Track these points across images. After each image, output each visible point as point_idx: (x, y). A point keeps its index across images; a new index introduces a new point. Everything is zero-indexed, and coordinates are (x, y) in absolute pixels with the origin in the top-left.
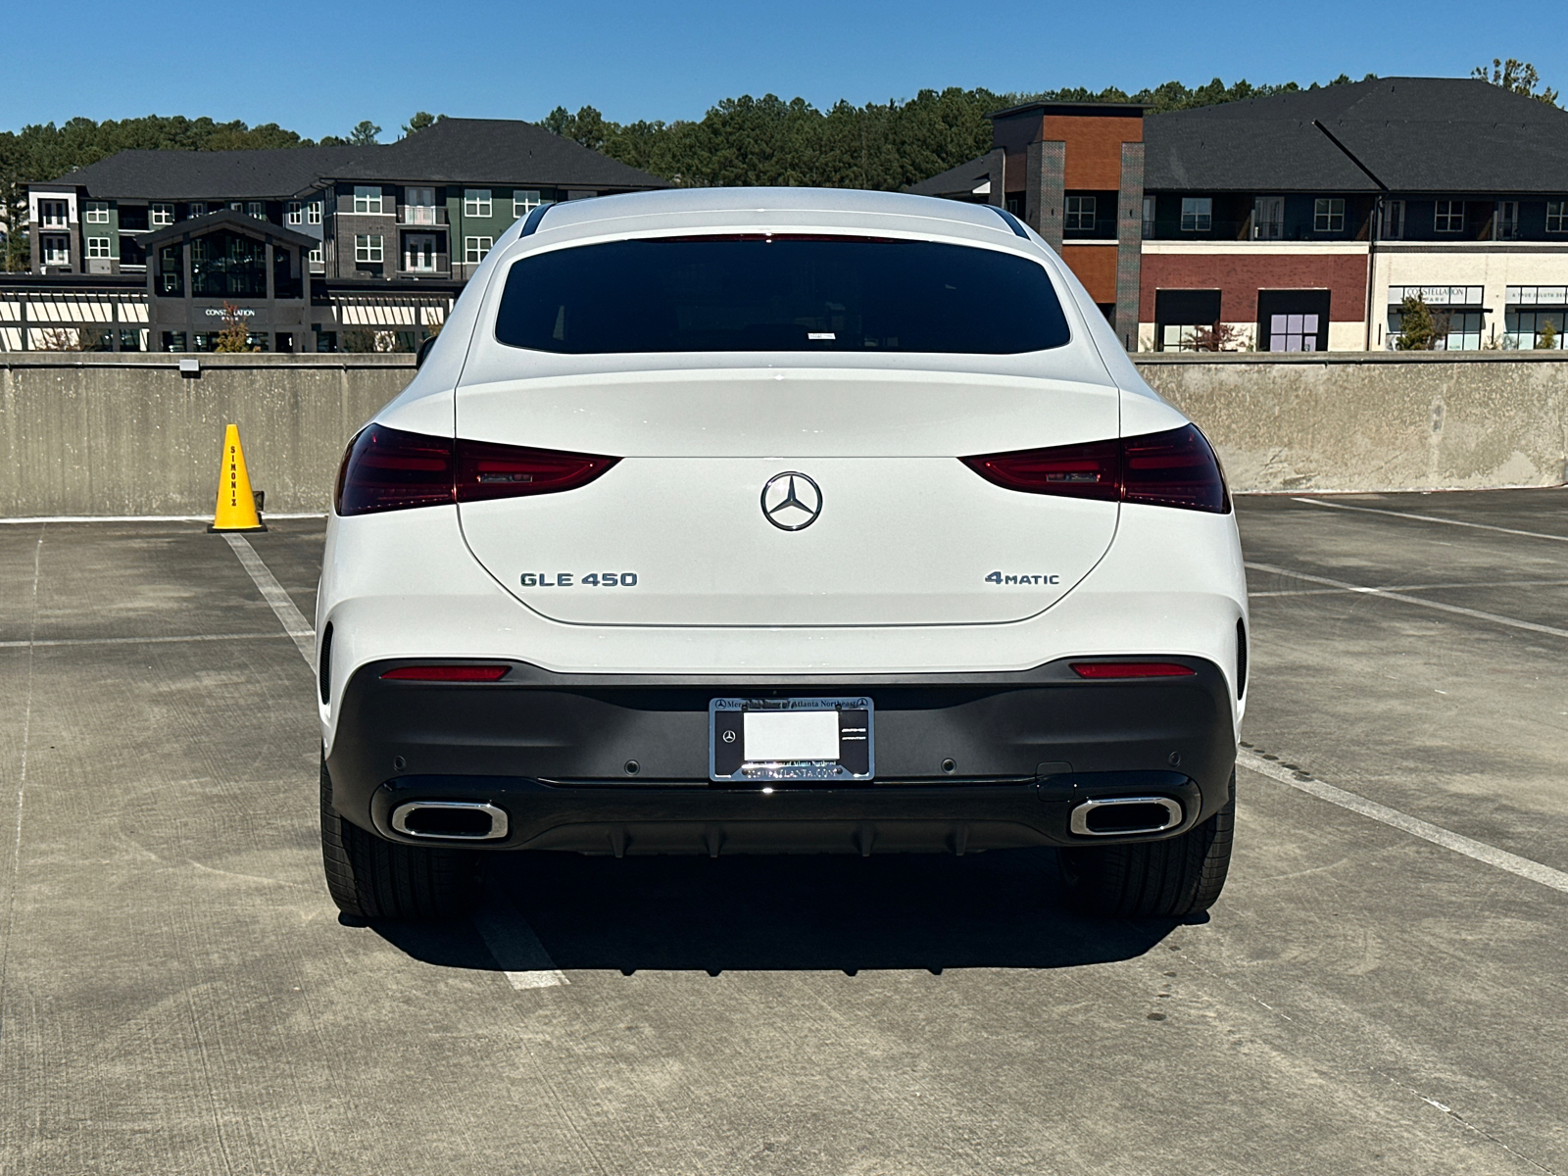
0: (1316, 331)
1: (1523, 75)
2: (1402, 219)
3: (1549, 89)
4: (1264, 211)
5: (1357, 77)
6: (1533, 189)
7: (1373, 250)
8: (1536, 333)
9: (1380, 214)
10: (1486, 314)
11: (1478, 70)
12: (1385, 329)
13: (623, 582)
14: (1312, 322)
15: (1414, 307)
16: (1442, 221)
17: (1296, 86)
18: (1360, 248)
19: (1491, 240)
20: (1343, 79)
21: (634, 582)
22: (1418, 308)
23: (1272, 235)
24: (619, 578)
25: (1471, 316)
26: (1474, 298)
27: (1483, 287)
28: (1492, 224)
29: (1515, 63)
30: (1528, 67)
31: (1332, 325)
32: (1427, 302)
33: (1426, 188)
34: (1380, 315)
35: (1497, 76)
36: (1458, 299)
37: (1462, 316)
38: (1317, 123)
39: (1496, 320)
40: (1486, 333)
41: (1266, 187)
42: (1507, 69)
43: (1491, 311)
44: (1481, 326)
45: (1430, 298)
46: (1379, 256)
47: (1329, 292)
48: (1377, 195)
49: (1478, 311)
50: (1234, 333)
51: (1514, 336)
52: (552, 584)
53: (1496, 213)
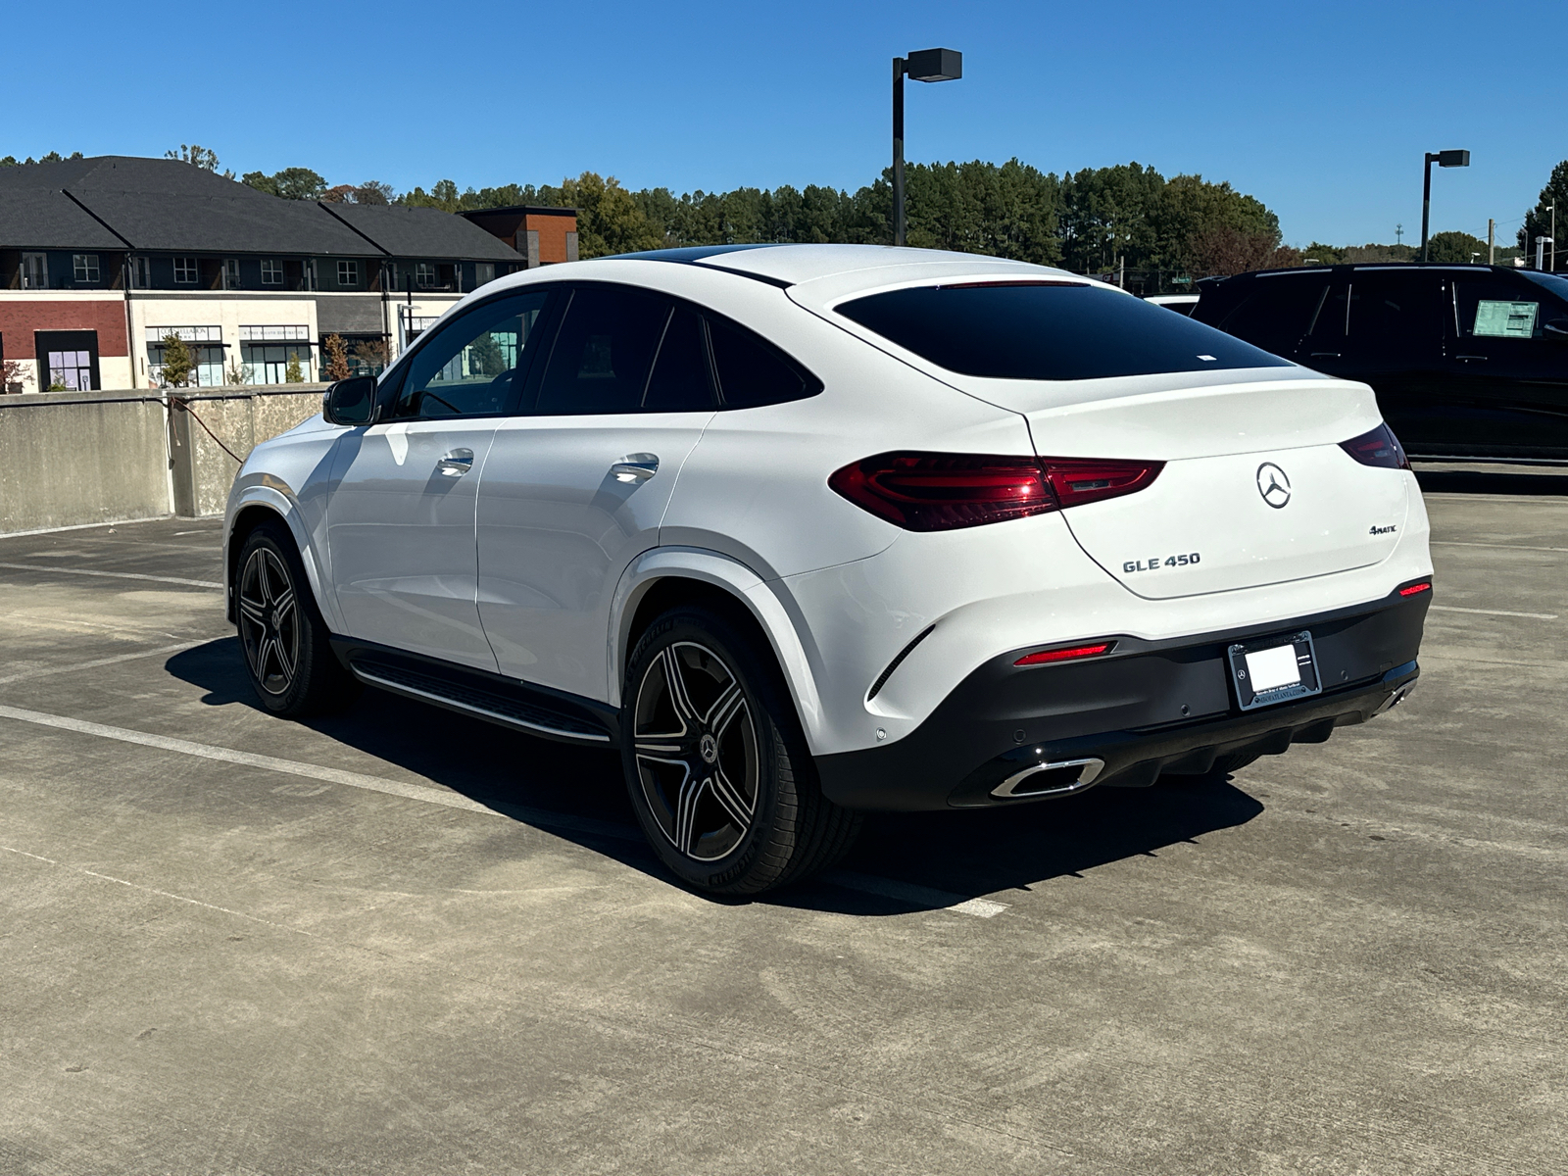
0: (89, 365)
1: (206, 158)
2: (147, 272)
3: (228, 171)
4: (30, 265)
5: (66, 155)
6: (251, 250)
7: (128, 297)
8: (266, 363)
9: (130, 268)
10: (225, 349)
11: (170, 152)
12: (147, 362)
13: (1192, 561)
14: (84, 357)
15: (173, 344)
16: (180, 274)
17: (13, 160)
18: (118, 295)
19: (222, 289)
20: (54, 156)
21: (1198, 559)
22: (177, 344)
23: (39, 285)
24: (1188, 558)
25: (214, 350)
26: (214, 336)
27: (220, 327)
28: (221, 277)
29: (199, 148)
30: (210, 152)
31: (102, 360)
32: (183, 339)
33: (166, 247)
34: (141, 351)
35: (185, 156)
36: (202, 337)
37: (207, 350)
38: (64, 191)
39: (234, 353)
40: (228, 363)
41: (30, 245)
42: (193, 154)
43: (229, 346)
44: (223, 358)
45: (187, 336)
46: (134, 303)
47: (95, 332)
48: (126, 253)
49: (219, 346)
50: (20, 368)
51: (249, 365)
52: (1145, 569)
53: (223, 268)
